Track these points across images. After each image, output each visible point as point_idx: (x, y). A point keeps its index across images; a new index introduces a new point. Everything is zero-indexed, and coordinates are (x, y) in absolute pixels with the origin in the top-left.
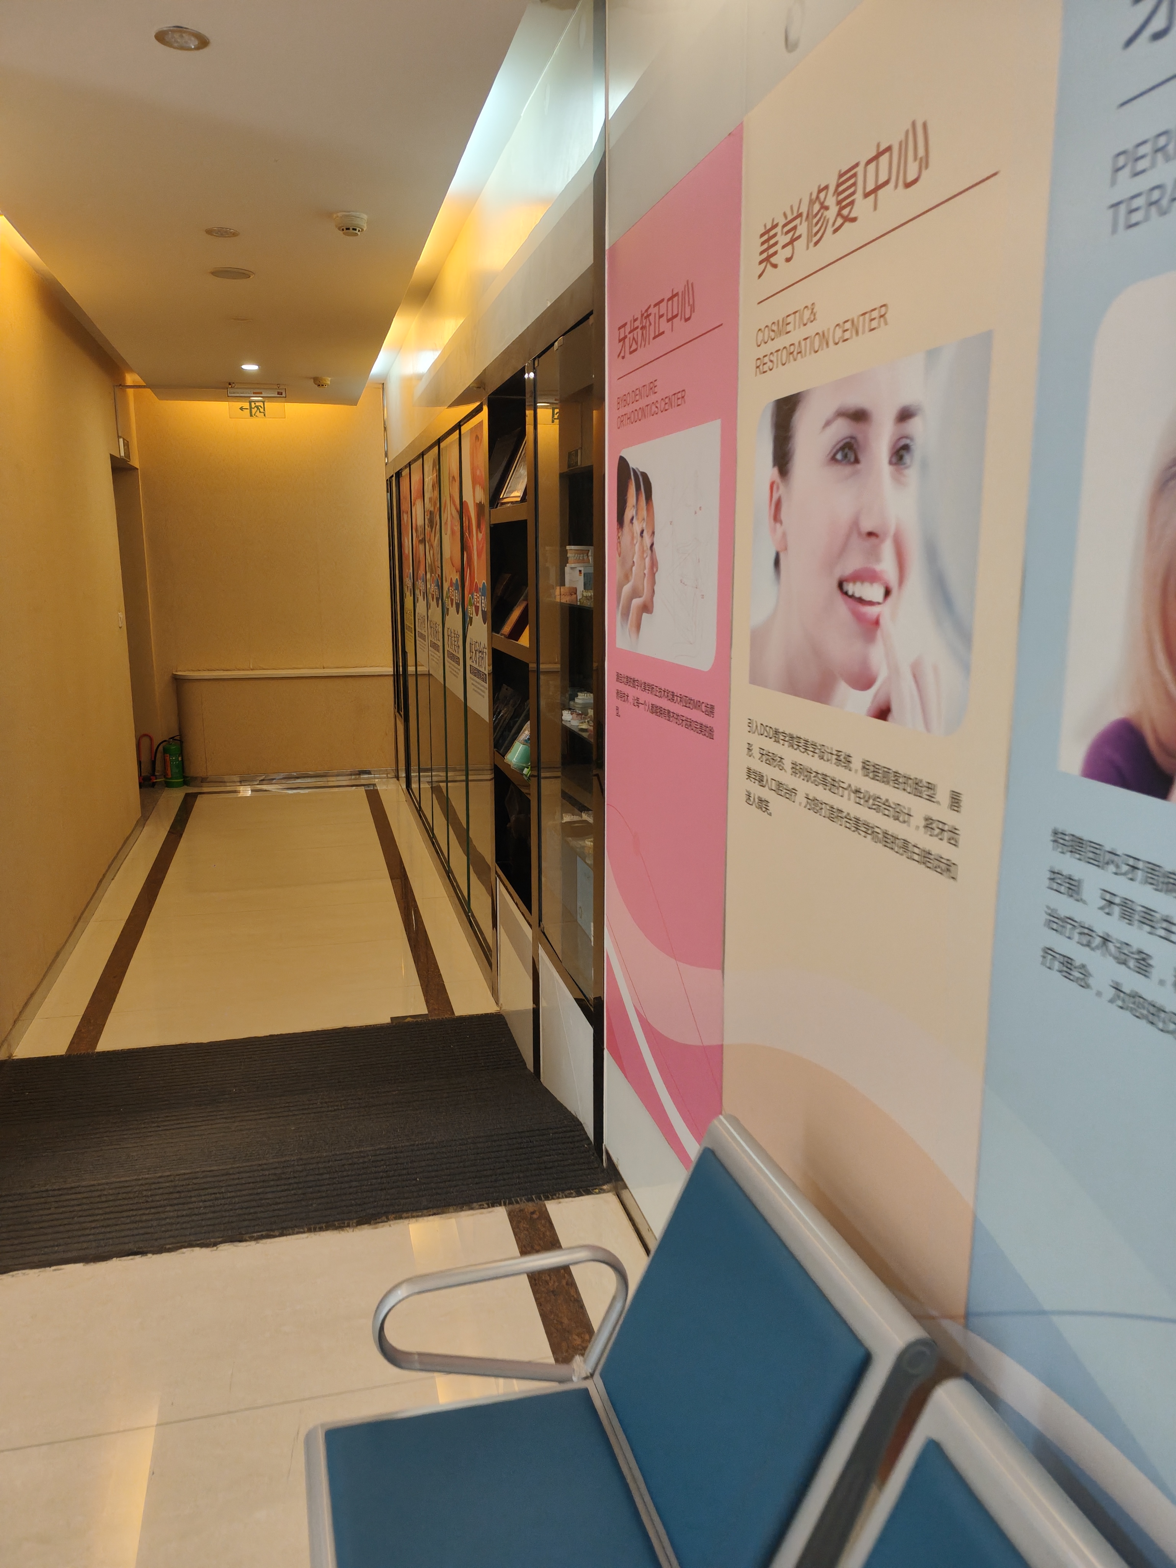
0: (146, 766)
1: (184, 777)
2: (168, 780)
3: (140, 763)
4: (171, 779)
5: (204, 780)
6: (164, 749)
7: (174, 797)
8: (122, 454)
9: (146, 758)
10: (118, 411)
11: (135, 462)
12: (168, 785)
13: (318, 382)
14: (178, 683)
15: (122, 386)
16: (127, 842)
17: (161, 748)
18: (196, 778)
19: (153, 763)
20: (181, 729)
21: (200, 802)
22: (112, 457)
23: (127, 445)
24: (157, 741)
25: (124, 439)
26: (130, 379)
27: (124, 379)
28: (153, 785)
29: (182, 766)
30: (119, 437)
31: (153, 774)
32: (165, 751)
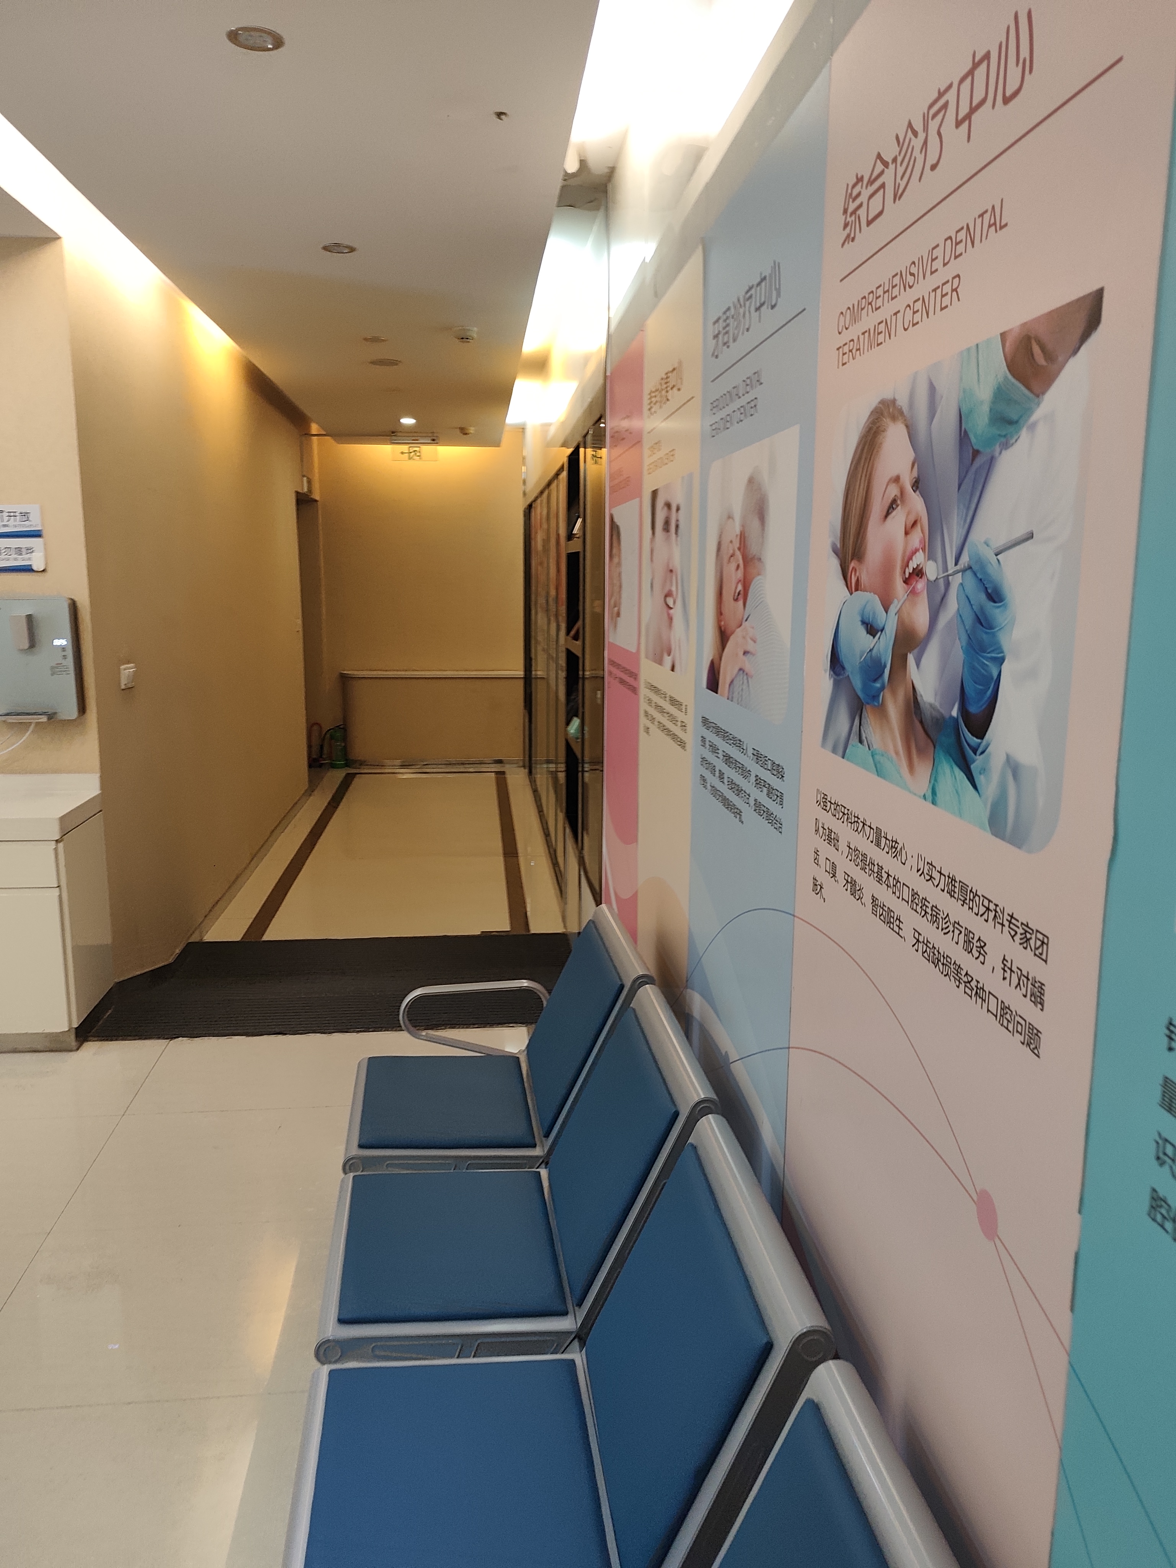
0: (315, 749)
1: (346, 760)
2: (333, 762)
3: (310, 747)
4: (336, 761)
5: (362, 763)
6: (331, 735)
7: (337, 776)
8: (305, 490)
9: (316, 741)
10: (303, 456)
11: (316, 496)
12: (333, 766)
13: (464, 431)
14: (345, 680)
15: (308, 435)
16: (295, 806)
17: (328, 735)
18: (356, 761)
19: (322, 747)
20: (345, 719)
21: (357, 781)
22: (297, 493)
23: (309, 482)
24: (326, 728)
25: (308, 478)
26: (314, 428)
27: (309, 427)
28: (321, 766)
29: (345, 751)
30: (304, 476)
31: (321, 757)
32: (332, 738)
